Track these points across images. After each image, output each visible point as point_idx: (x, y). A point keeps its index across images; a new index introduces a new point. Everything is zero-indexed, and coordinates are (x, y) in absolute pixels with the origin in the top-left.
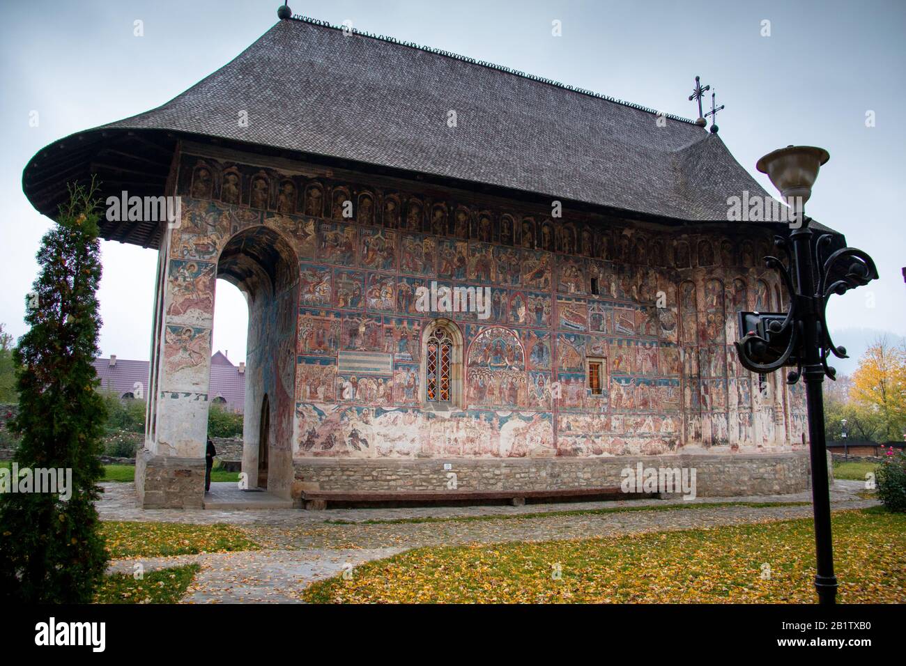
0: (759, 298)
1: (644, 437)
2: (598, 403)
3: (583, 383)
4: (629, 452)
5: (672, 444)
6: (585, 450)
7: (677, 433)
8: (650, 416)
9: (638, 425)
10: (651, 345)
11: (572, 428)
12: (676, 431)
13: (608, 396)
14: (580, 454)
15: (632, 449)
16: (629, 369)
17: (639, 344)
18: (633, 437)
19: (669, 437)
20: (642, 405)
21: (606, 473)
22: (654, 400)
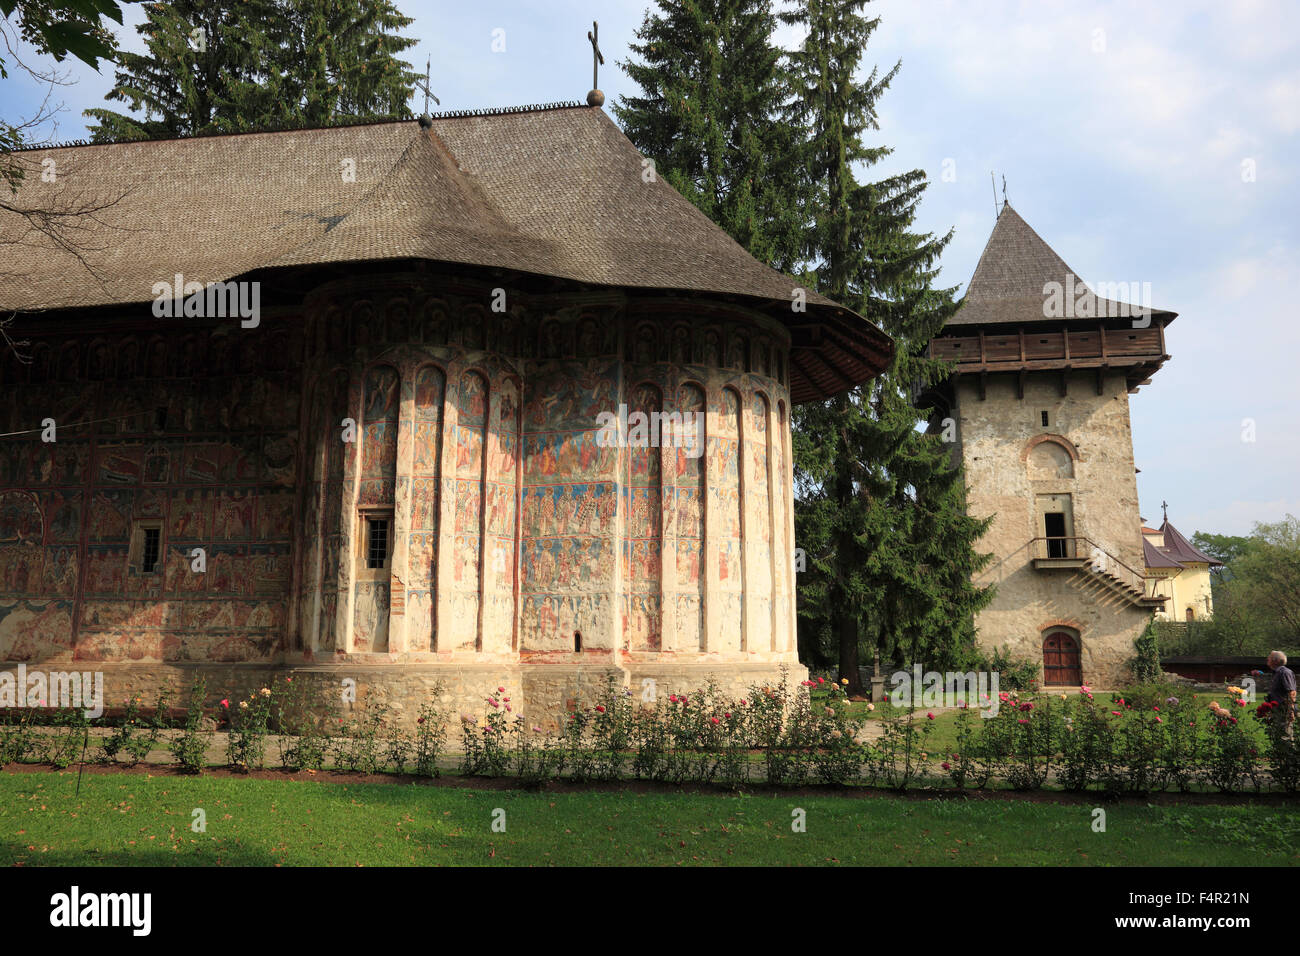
0: (379, 395)
1: (215, 635)
2: (145, 584)
3: (125, 557)
4: (188, 657)
5: (264, 646)
6: (116, 652)
7: (277, 629)
8: (229, 603)
9: (207, 616)
10: (244, 493)
11: (100, 621)
12: (274, 626)
13: (162, 575)
14: (109, 657)
15: (192, 653)
16: (201, 531)
17: (222, 494)
18: (196, 634)
19: (260, 635)
20: (218, 585)
21: (134, 686)
22: (239, 578)
